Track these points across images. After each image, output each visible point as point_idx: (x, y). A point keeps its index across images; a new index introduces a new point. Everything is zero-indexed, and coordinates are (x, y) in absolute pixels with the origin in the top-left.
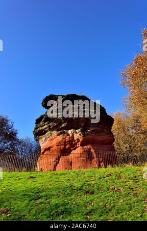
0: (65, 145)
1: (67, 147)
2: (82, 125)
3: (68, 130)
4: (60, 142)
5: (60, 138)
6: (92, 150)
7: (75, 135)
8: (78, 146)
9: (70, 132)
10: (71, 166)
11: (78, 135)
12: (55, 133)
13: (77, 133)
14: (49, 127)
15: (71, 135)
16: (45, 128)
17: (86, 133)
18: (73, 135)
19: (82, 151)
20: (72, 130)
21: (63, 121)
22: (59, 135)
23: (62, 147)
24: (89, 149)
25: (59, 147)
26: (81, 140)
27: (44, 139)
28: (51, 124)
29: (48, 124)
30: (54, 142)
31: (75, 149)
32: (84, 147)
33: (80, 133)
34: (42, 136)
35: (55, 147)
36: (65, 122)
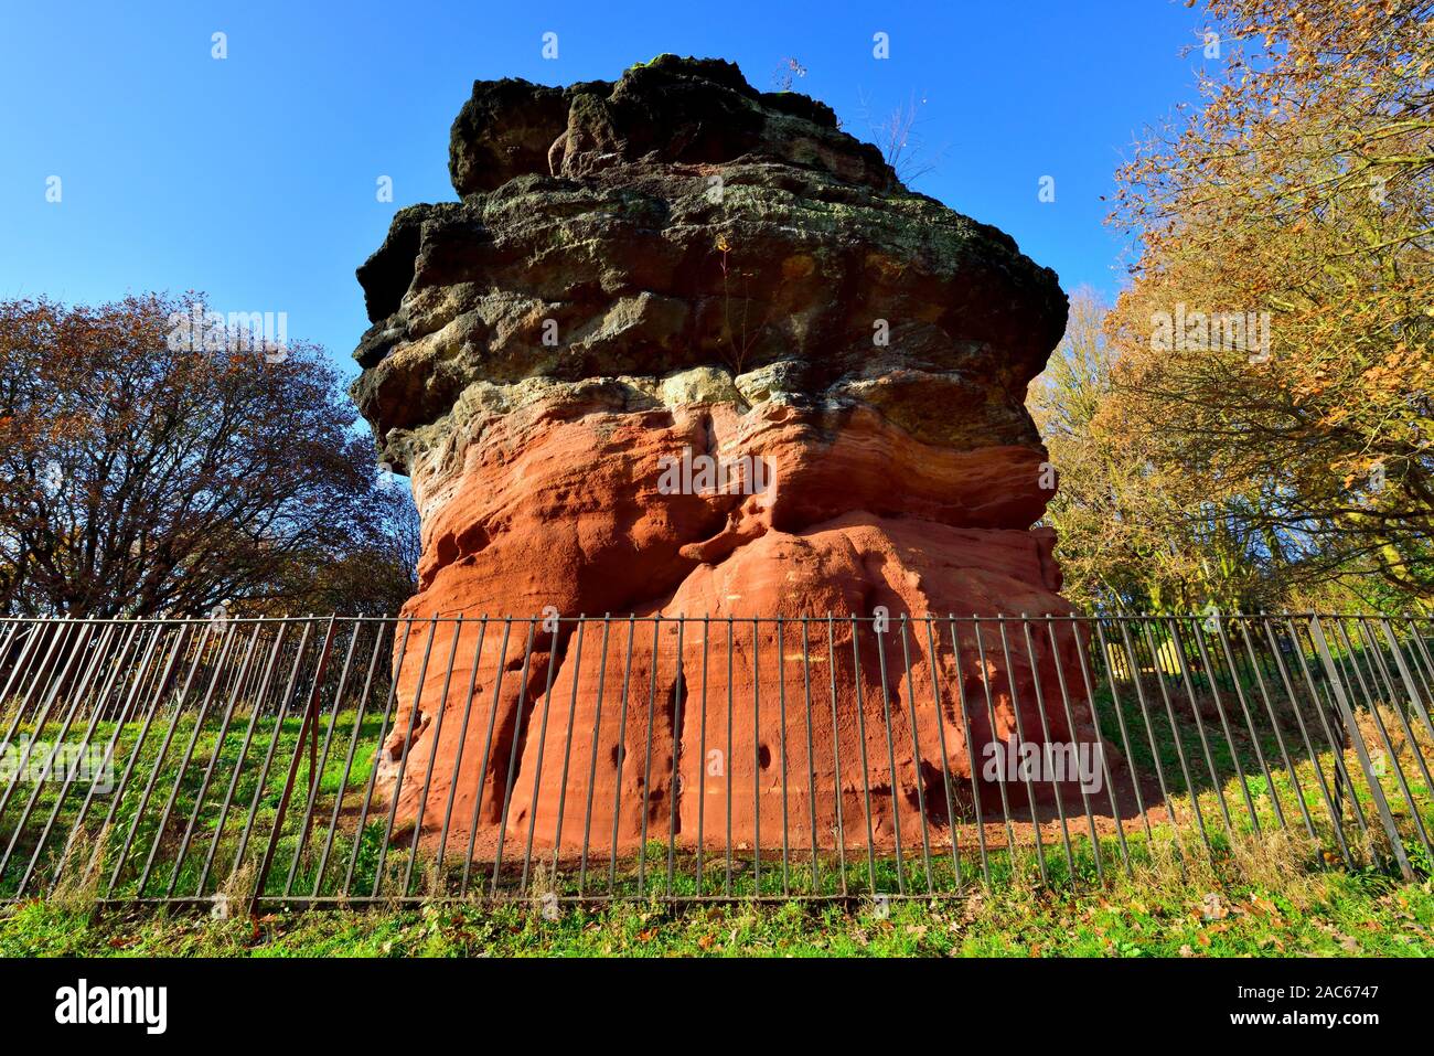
0: (625, 512)
1: (641, 530)
2: (798, 327)
3: (660, 374)
4: (578, 480)
5: (576, 442)
6: (900, 577)
7: (722, 420)
8: (746, 524)
9: (676, 391)
10: (676, 728)
11: (755, 417)
12: (531, 395)
13: (740, 403)
14: (481, 335)
15: (682, 422)
16: (442, 352)
17: (833, 406)
18: (706, 422)
19: (792, 576)
20: (699, 373)
21: (608, 278)
22: (564, 413)
23: (590, 529)
24: (868, 561)
25: (562, 527)
26: (779, 466)
27: (437, 456)
28: (493, 305)
29: (467, 306)
30: (521, 481)
31: (716, 557)
32: (819, 540)
33: (777, 399)
34: (425, 433)
35: (524, 530)
36: (631, 291)
